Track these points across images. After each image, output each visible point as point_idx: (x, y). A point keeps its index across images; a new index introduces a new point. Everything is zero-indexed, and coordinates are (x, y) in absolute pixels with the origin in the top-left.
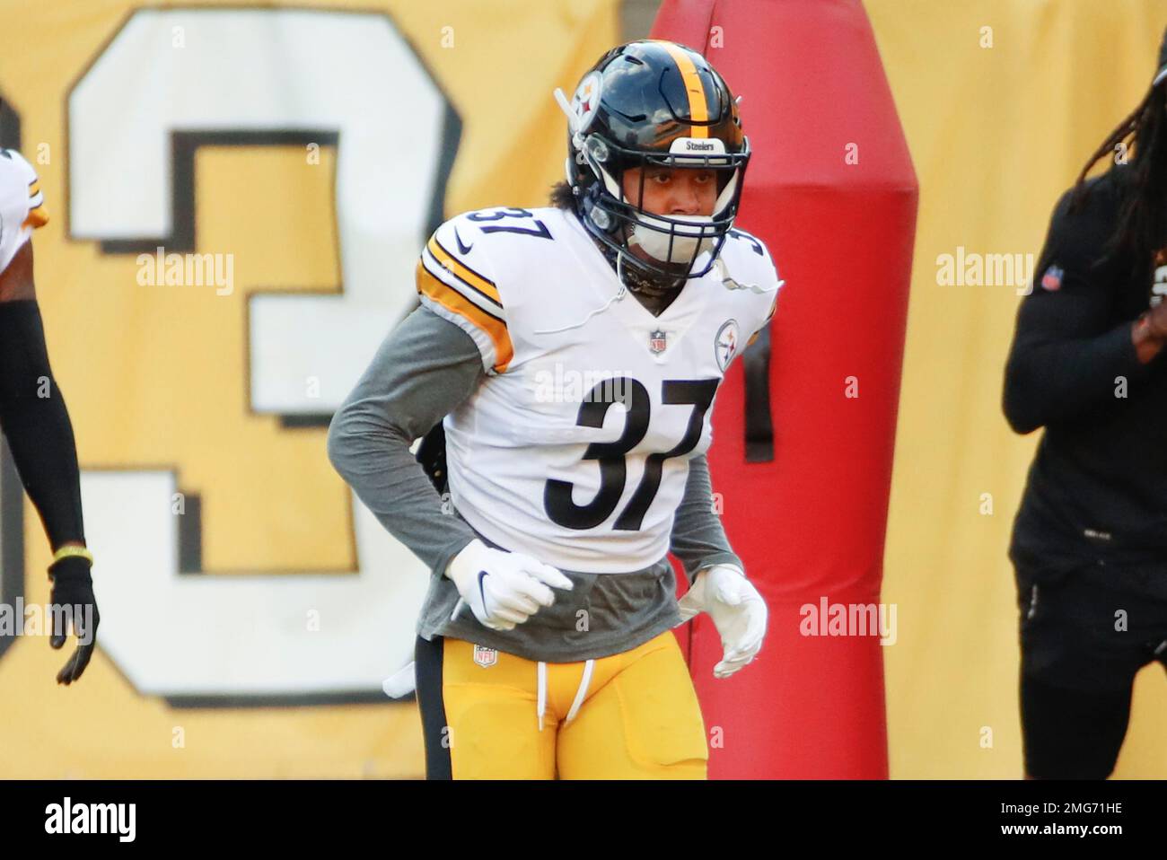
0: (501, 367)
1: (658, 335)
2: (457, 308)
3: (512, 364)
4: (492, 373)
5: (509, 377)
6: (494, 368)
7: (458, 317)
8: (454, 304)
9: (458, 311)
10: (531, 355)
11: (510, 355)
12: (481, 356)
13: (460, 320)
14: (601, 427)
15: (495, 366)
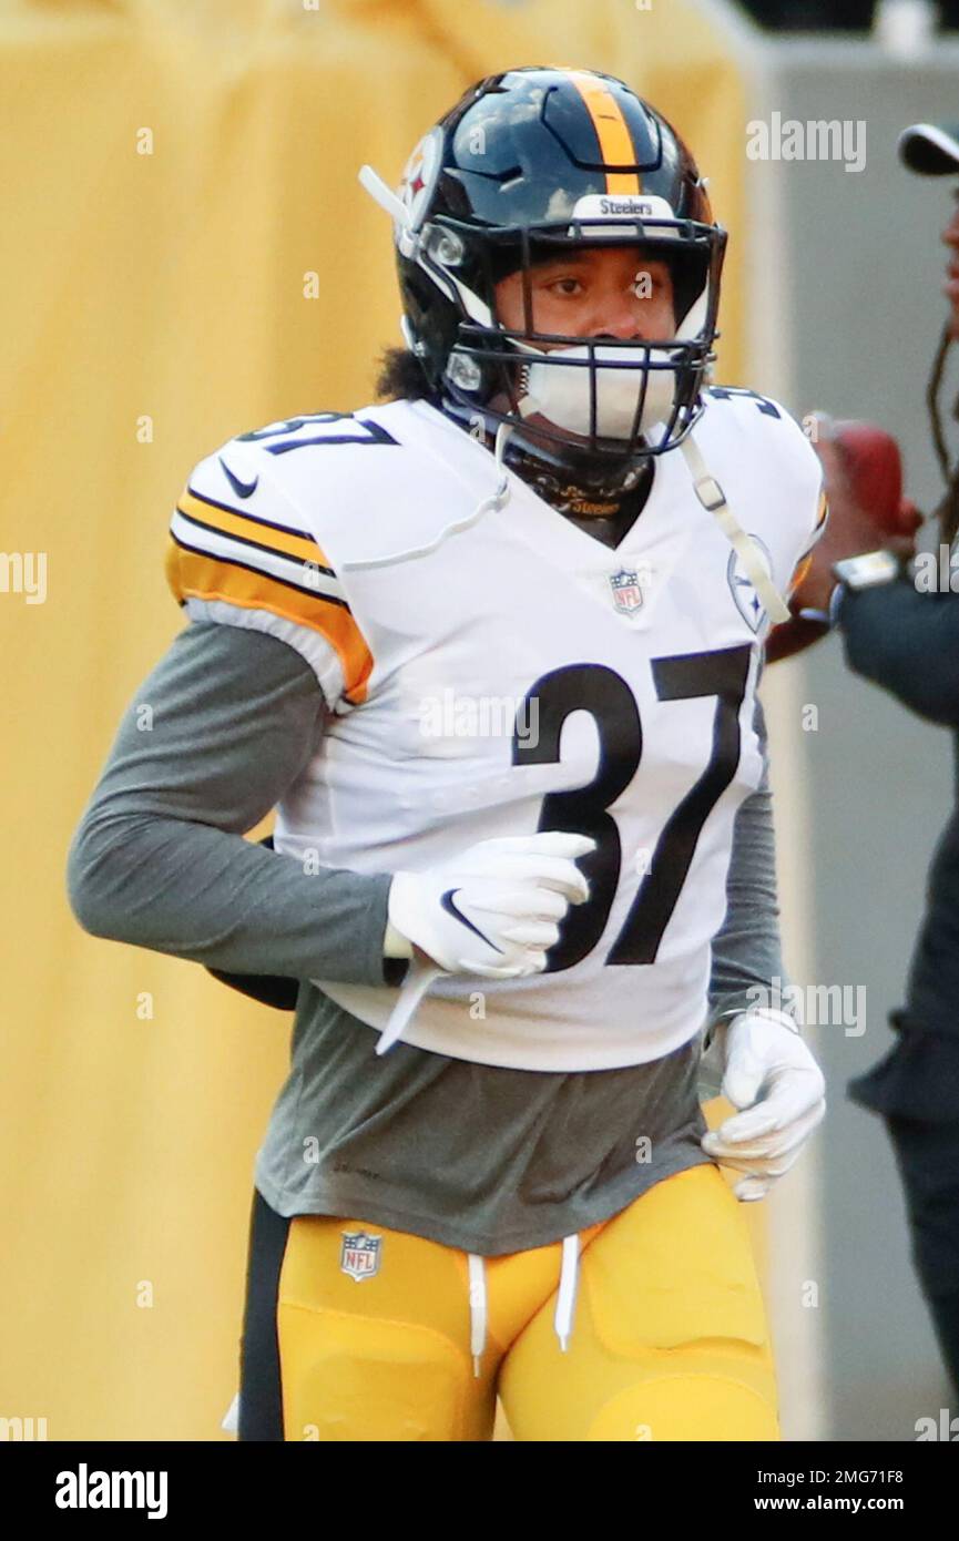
0: (355, 692)
1: (625, 579)
2: (256, 597)
3: (373, 679)
4: (343, 708)
5: (372, 708)
6: (344, 697)
7: (259, 614)
8: (248, 592)
9: (260, 603)
10: (405, 655)
11: (368, 664)
12: (316, 677)
13: (263, 619)
14: (557, 760)
15: (345, 692)
